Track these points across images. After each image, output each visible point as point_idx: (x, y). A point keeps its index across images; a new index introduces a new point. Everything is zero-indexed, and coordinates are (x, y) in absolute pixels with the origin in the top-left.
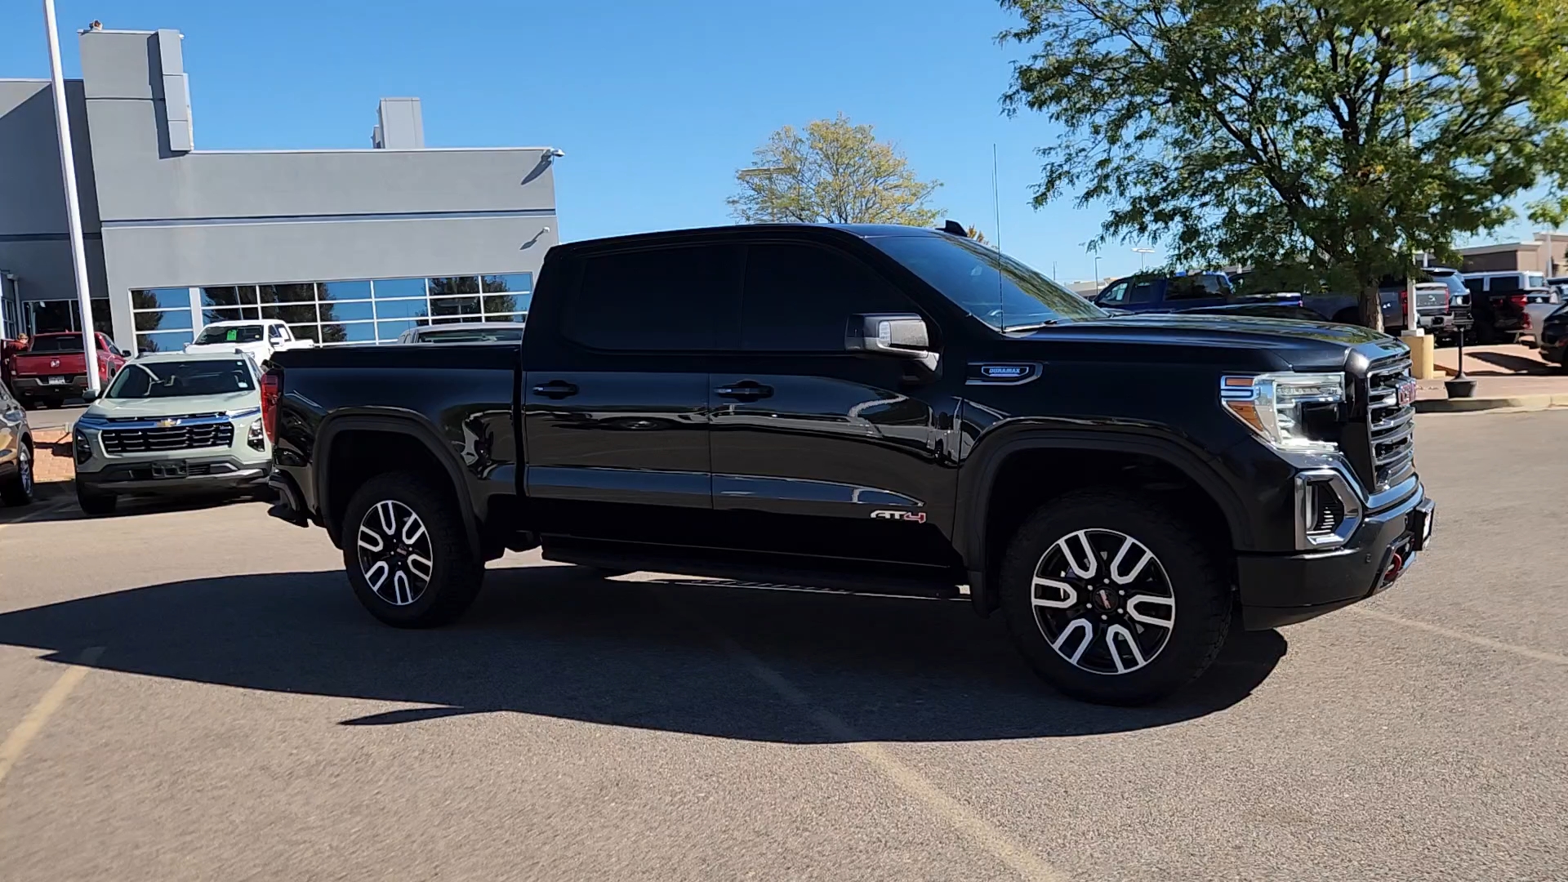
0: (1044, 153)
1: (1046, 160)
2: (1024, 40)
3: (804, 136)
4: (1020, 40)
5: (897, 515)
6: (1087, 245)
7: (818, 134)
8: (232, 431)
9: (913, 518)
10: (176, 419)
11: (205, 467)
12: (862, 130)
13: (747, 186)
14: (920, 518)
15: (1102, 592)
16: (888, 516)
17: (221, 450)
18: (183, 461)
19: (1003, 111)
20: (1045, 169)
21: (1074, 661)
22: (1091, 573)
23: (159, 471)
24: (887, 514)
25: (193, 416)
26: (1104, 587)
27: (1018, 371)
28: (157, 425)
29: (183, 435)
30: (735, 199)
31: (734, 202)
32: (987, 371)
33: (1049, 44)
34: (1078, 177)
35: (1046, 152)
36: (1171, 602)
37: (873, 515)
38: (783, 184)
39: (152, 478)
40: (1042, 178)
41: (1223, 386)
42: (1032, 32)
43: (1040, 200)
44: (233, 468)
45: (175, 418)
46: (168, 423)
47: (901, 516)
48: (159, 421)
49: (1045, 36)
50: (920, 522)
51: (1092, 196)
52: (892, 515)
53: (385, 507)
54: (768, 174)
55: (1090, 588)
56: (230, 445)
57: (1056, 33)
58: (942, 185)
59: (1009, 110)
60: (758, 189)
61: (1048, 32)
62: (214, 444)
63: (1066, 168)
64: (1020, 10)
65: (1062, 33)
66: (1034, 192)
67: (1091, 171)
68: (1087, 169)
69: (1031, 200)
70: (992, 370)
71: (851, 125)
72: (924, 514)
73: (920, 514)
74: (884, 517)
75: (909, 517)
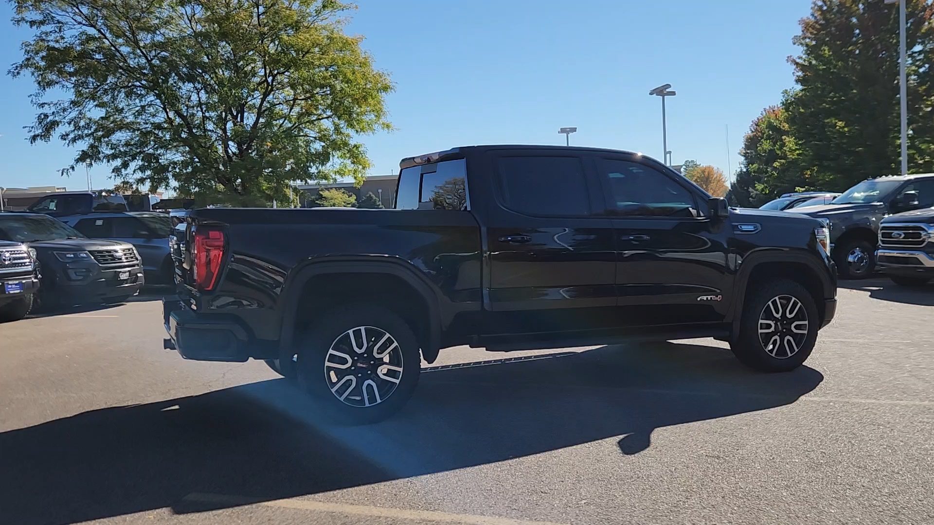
1: (41, 111)
2: (34, 27)
5: (709, 297)
6: (61, 172)
9: (716, 299)
14: (719, 298)
16: (705, 299)
21: (773, 354)
22: (780, 315)
24: (705, 298)
26: (783, 320)
27: (753, 227)
32: (741, 227)
35: (42, 105)
36: (807, 322)
37: (699, 299)
40: (33, 121)
42: (42, 23)
43: (34, 138)
47: (711, 298)
50: (719, 300)
52: (707, 298)
53: (357, 333)
55: (779, 322)
63: (51, 118)
64: (17, 4)
65: (59, 28)
66: (29, 132)
67: (67, 122)
68: (65, 121)
69: (29, 138)
70: (743, 227)
72: (721, 296)
73: (719, 296)
74: (703, 300)
75: (714, 298)
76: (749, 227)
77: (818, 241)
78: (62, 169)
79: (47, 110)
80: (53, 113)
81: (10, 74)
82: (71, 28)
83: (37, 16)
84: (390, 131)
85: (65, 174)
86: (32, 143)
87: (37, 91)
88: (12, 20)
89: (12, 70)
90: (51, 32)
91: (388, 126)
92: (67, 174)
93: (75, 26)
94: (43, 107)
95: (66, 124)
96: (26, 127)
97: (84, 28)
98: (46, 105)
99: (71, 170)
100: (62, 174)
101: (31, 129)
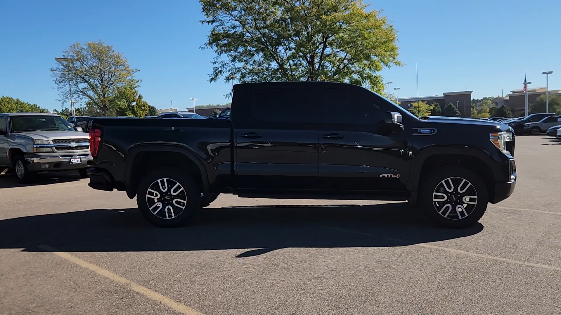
0: (214, 63)
1: (214, 66)
2: (210, 24)
3: (85, 47)
4: (208, 24)
5: (389, 175)
6: (225, 96)
7: (92, 47)
9: (396, 176)
12: (108, 47)
13: (60, 64)
14: (398, 176)
15: (454, 196)
19: (200, 48)
20: (214, 69)
22: (452, 190)
24: (386, 175)
26: (454, 194)
27: (430, 131)
30: (55, 69)
31: (54, 70)
32: (420, 131)
33: (217, 26)
34: (223, 73)
35: (215, 63)
36: (476, 197)
37: (381, 176)
38: (77, 64)
40: (212, 71)
41: (490, 136)
42: (213, 21)
43: (212, 80)
47: (391, 176)
49: (217, 24)
50: (398, 177)
52: (388, 176)
54: (73, 60)
55: (449, 195)
57: (220, 23)
58: (139, 71)
59: (202, 48)
60: (66, 66)
61: (218, 22)
63: (220, 69)
64: (205, 13)
65: (222, 23)
66: (210, 77)
67: (228, 71)
68: (227, 70)
69: (209, 80)
71: (104, 45)
72: (399, 175)
73: (398, 175)
74: (385, 176)
75: (394, 176)
76: (427, 131)
77: (491, 141)
78: (226, 95)
79: (217, 65)
80: (221, 67)
81: (201, 49)
82: (228, 23)
83: (211, 19)
84: (401, 66)
85: (227, 97)
86: (210, 82)
87: (217, 56)
88: (199, 22)
89: (202, 46)
90: (219, 25)
91: (399, 63)
92: (228, 97)
93: (229, 21)
94: (215, 64)
95: (227, 72)
96: (209, 74)
97: (234, 22)
98: (216, 63)
99: (230, 95)
100: (226, 97)
101: (210, 75)
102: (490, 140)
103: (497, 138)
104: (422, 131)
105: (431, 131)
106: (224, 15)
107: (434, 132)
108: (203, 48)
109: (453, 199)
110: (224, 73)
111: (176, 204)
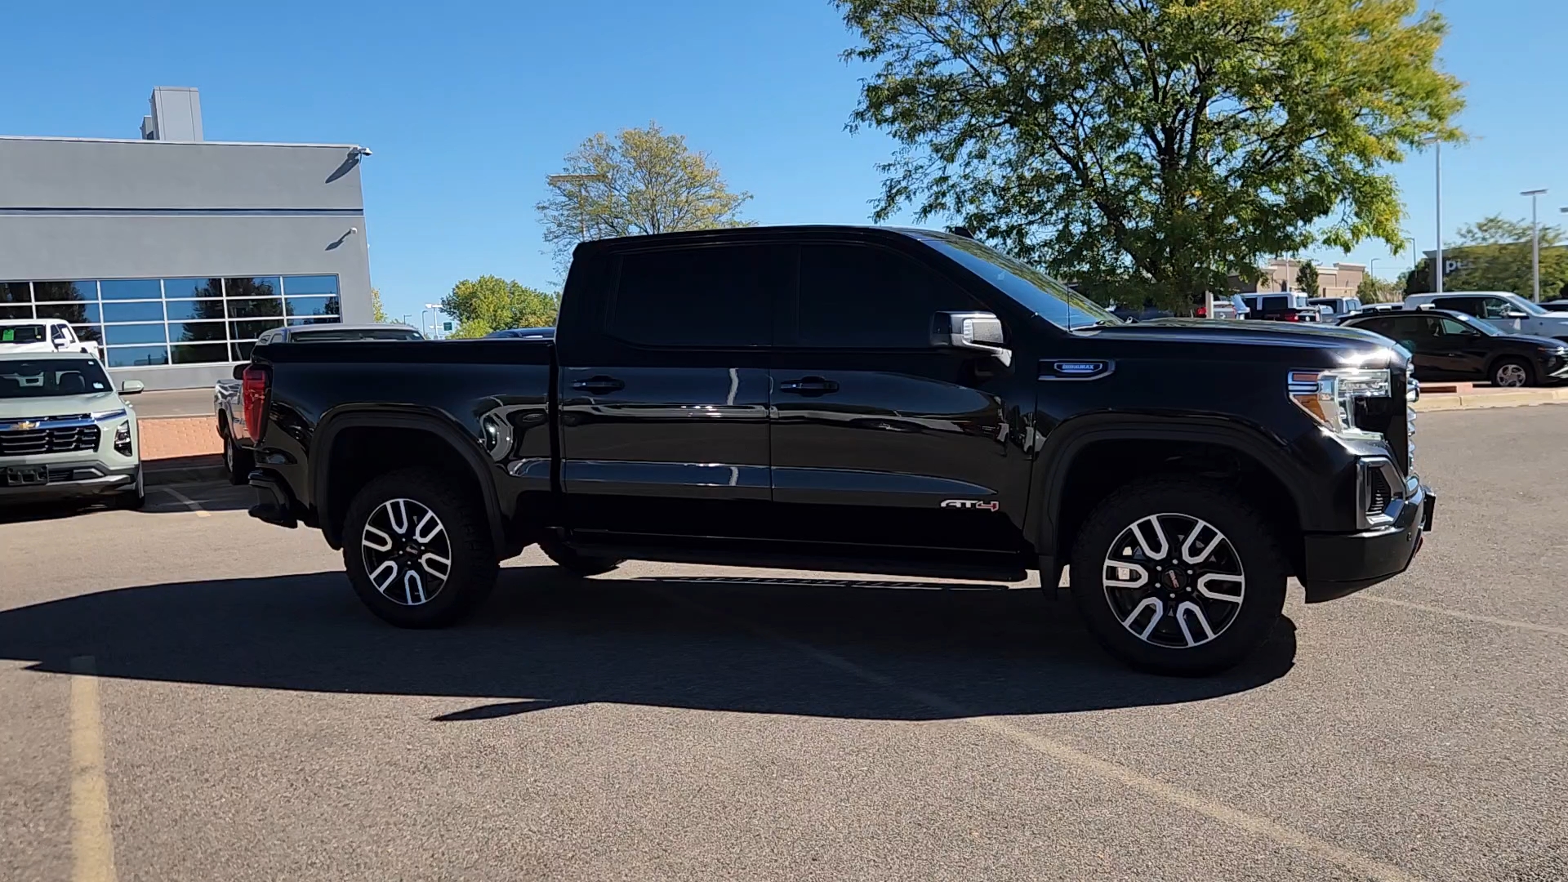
0: (884, 168)
1: (886, 176)
2: (868, 59)
3: (617, 144)
4: (864, 58)
5: (968, 504)
7: (632, 143)
8: (98, 434)
9: (984, 506)
10: (35, 422)
11: (68, 473)
12: (674, 140)
13: (558, 192)
14: (993, 506)
15: (1172, 573)
17: (86, 454)
18: (43, 466)
19: (846, 127)
20: (885, 184)
21: (1144, 636)
22: (1162, 555)
23: (14, 477)
24: (958, 504)
25: (53, 418)
26: (1173, 567)
27: (1092, 367)
28: (14, 427)
29: (43, 438)
30: (546, 204)
31: (544, 208)
32: (1060, 367)
33: (890, 64)
34: (915, 193)
36: (1241, 579)
37: (944, 504)
38: (595, 190)
39: (6, 485)
40: (881, 193)
41: (1290, 381)
42: (876, 51)
43: (879, 215)
44: (100, 474)
45: (33, 420)
46: (26, 425)
47: (973, 505)
48: (17, 423)
49: (888, 56)
50: (992, 510)
51: (930, 211)
52: (963, 504)
53: (396, 506)
54: (580, 182)
55: (1159, 568)
56: (96, 449)
57: (898, 53)
58: (752, 197)
59: (851, 127)
60: (570, 196)
61: (891, 52)
62: (77, 449)
63: (904, 183)
64: (861, 30)
65: (904, 54)
66: (875, 207)
68: (923, 185)
70: (1065, 366)
71: (663, 135)
72: (997, 503)
73: (993, 503)
74: (954, 506)
75: (983, 506)
76: (1082, 367)
77: (1291, 397)
79: (894, 174)
80: (904, 177)
81: (848, 131)
82: (919, 51)
84: (1460, 142)
86: (875, 222)
87: (898, 147)
89: (849, 124)
90: (895, 61)
91: (1453, 134)
93: (922, 47)
95: (926, 190)
96: (873, 200)
97: (935, 47)
98: (891, 168)
101: (877, 203)
102: (1288, 395)
103: (1315, 388)
104: (1068, 368)
105: (1096, 367)
106: (914, 31)
107: (1105, 369)
108: (853, 129)
109: (1172, 581)
110: (917, 194)
111: (429, 566)
